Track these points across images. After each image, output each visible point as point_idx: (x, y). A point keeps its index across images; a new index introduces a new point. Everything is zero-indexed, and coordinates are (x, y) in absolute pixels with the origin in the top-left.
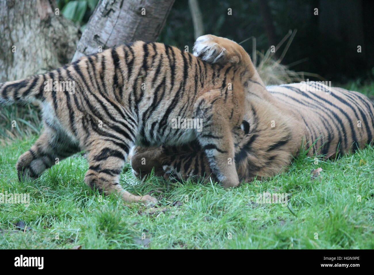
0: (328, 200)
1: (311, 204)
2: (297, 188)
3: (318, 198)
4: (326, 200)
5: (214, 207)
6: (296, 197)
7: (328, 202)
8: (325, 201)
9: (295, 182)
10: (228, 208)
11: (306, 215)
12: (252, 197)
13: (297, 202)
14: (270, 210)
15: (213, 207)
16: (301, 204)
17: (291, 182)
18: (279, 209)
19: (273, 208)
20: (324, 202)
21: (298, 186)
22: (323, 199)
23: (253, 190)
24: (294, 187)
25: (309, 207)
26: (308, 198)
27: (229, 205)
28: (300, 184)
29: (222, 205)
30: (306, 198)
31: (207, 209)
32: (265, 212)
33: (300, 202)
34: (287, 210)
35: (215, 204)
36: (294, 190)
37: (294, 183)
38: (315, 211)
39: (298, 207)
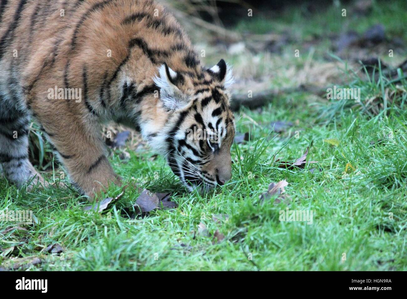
0: (307, 238)
1: (280, 246)
2: (255, 218)
3: (292, 236)
4: (306, 239)
5: (123, 256)
6: (255, 234)
7: (308, 241)
8: (304, 241)
9: (251, 210)
10: (146, 256)
11: (274, 265)
12: (178, 233)
13: (256, 243)
14: (214, 257)
15: (120, 256)
16: (262, 245)
17: (244, 210)
18: (229, 254)
19: (218, 254)
20: (300, 243)
21: (256, 215)
22: (300, 238)
23: (179, 222)
24: (249, 217)
25: (277, 250)
26: (273, 236)
27: (146, 251)
28: (258, 211)
29: (135, 252)
30: (271, 235)
31: (111, 259)
32: (205, 260)
33: (261, 241)
34: (241, 256)
35: (123, 251)
36: (249, 221)
37: (249, 211)
38: (289, 258)
39: (258, 250)
